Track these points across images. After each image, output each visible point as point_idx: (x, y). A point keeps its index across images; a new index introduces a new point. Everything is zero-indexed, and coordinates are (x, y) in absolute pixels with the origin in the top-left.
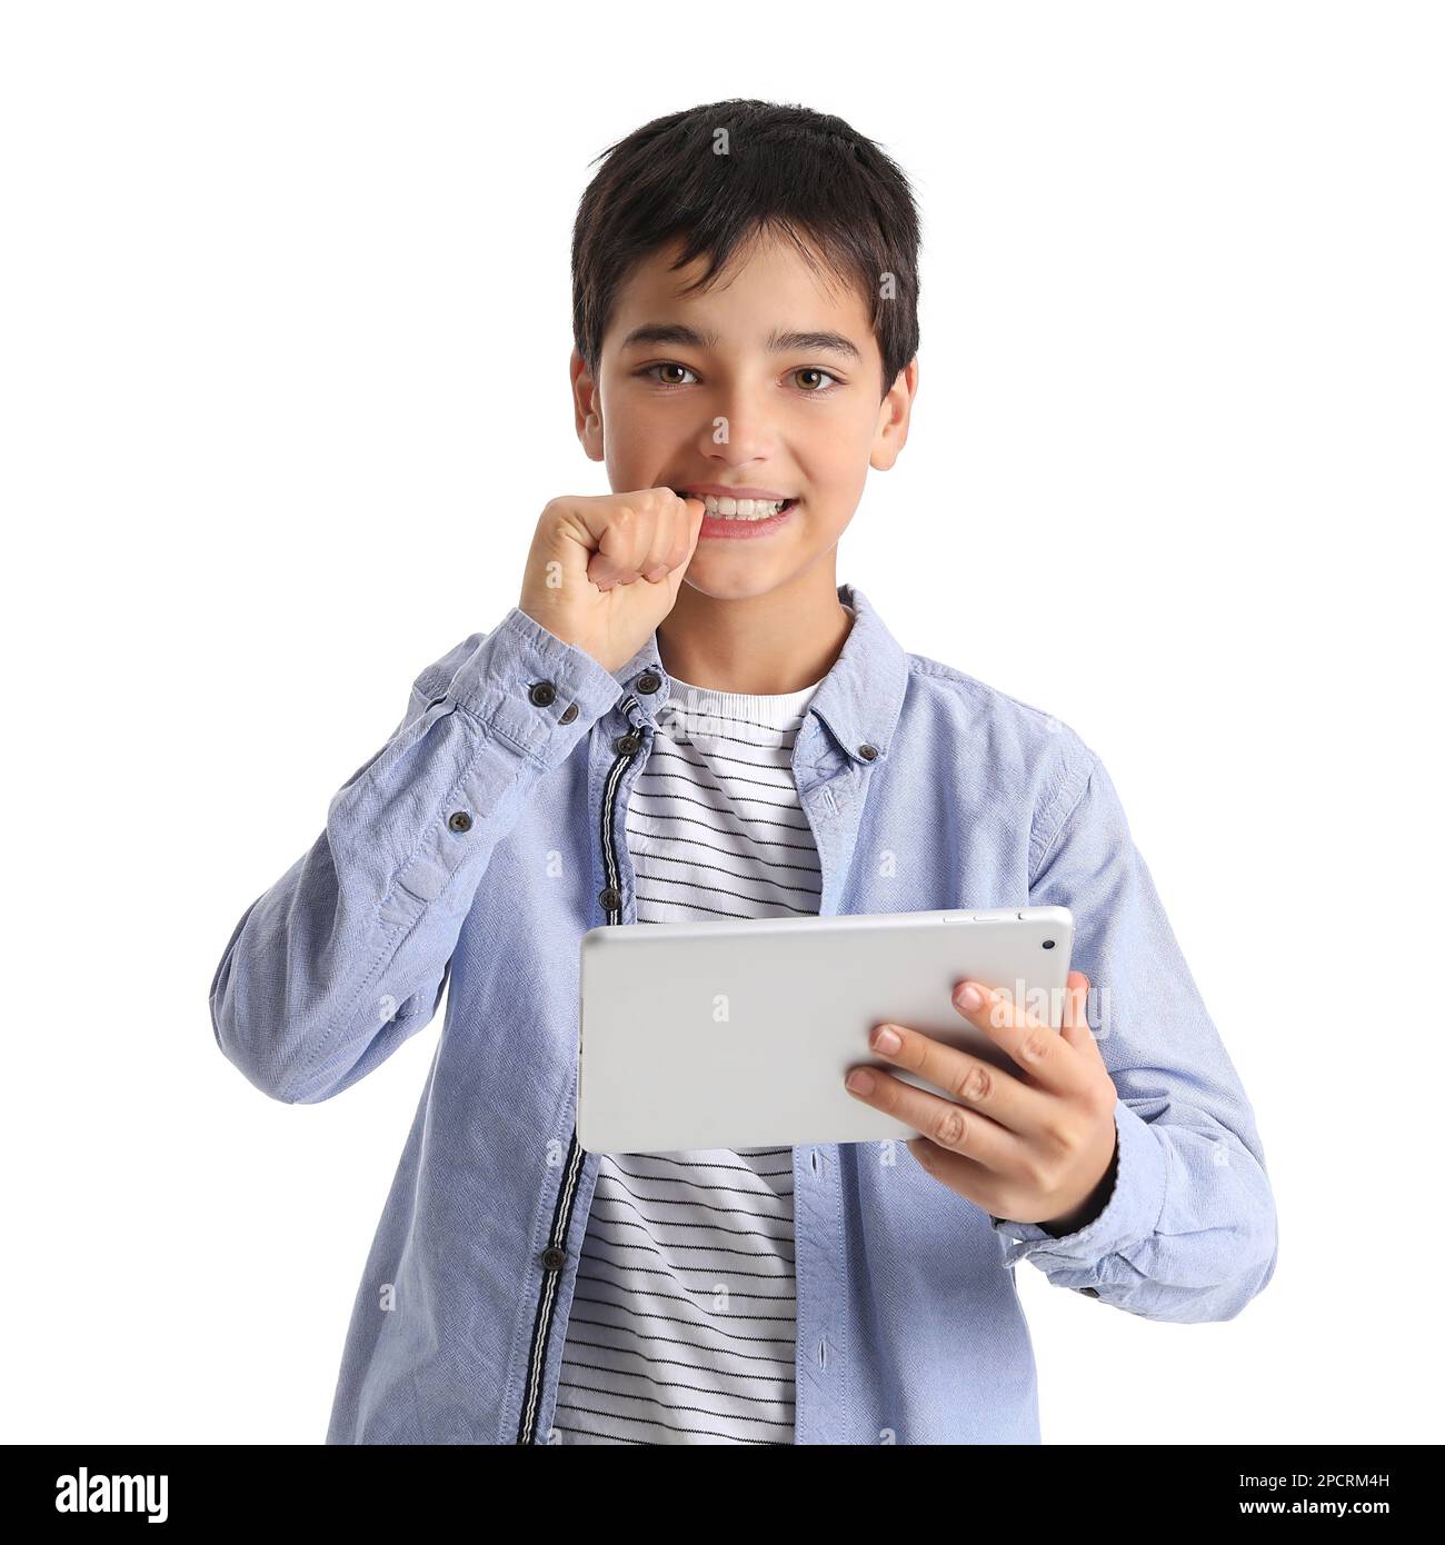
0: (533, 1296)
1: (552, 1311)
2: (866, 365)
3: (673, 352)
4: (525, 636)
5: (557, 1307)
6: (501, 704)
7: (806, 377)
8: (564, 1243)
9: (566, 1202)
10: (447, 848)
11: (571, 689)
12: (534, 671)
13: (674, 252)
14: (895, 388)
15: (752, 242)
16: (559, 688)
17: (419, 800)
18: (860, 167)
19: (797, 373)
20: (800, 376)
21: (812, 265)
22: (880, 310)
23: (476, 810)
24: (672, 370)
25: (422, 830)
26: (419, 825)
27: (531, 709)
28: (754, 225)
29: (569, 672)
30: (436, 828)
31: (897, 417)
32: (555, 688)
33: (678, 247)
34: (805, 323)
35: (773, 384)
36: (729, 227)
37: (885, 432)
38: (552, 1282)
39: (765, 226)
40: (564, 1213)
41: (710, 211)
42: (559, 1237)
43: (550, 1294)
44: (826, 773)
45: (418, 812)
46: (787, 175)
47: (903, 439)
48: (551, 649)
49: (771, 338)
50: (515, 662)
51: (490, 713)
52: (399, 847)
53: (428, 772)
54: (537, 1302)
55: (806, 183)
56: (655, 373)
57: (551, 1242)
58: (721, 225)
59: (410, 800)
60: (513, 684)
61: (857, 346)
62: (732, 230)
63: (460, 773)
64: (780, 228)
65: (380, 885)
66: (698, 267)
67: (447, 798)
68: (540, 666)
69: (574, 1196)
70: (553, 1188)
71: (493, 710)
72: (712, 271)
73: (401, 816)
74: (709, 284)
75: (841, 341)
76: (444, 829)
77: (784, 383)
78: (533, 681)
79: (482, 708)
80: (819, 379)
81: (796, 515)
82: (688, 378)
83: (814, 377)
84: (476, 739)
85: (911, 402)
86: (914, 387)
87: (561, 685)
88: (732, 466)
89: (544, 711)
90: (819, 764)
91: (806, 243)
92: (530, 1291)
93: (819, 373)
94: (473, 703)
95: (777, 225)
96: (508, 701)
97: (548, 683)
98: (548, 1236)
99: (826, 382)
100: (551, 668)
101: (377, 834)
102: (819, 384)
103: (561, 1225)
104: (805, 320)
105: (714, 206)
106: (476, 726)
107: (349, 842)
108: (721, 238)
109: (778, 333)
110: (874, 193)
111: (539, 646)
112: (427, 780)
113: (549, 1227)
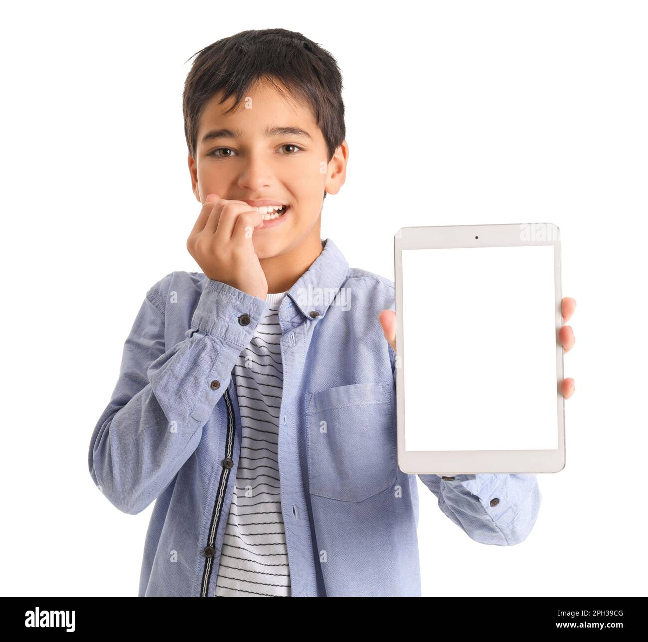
0: (201, 570)
1: (209, 577)
2: (317, 143)
3: (224, 142)
4: (233, 296)
5: (211, 575)
6: (228, 328)
7: (288, 148)
8: (214, 544)
9: (214, 526)
10: (210, 398)
11: (257, 316)
12: (239, 310)
13: (220, 96)
14: (335, 155)
15: (254, 87)
16: (252, 316)
17: (196, 379)
18: (306, 52)
19: (283, 146)
20: (284, 148)
21: (283, 95)
22: (321, 117)
23: (221, 378)
24: (225, 151)
25: (200, 392)
26: (197, 390)
27: (240, 328)
28: (254, 79)
29: (255, 308)
30: (205, 390)
31: (340, 169)
32: (250, 316)
33: (221, 94)
34: (283, 123)
35: (271, 152)
36: (243, 82)
37: (333, 176)
38: (209, 564)
39: (260, 79)
40: (213, 531)
41: (234, 75)
42: (212, 542)
43: (208, 569)
44: (296, 325)
45: (196, 384)
46: (269, 55)
47: (343, 180)
48: (246, 300)
49: (267, 130)
50: (230, 308)
51: (223, 334)
52: (190, 401)
53: (198, 365)
54: (202, 573)
55: (279, 58)
56: (218, 153)
57: (208, 544)
58: (238, 81)
59: (192, 379)
60: (230, 318)
61: (309, 134)
62: (244, 82)
63: (213, 363)
64: (266, 79)
65: (184, 419)
66: (231, 101)
67: (209, 376)
68: (242, 308)
69: (218, 522)
70: (208, 519)
71: (224, 332)
72: (237, 103)
73: (188, 387)
74: (236, 108)
75: (301, 131)
76: (208, 389)
77: (277, 152)
78: (239, 315)
79: (219, 332)
80: (294, 149)
81: (289, 215)
82: (232, 153)
83: (291, 148)
84: (218, 347)
85: (346, 163)
86: (347, 155)
87: (252, 315)
88: (254, 191)
89: (246, 327)
90: (293, 320)
91: (279, 85)
92: (199, 568)
93: (294, 146)
94: (214, 330)
95: (265, 78)
96: (230, 326)
97: (246, 315)
98: (207, 542)
99: (296, 149)
100: (247, 308)
101: (180, 397)
102: (294, 151)
103: (212, 536)
104: (283, 121)
105: (235, 73)
106: (217, 340)
107: (167, 402)
108: (239, 87)
109: (270, 127)
110: (314, 63)
111: (239, 300)
112: (198, 368)
113: (207, 537)
